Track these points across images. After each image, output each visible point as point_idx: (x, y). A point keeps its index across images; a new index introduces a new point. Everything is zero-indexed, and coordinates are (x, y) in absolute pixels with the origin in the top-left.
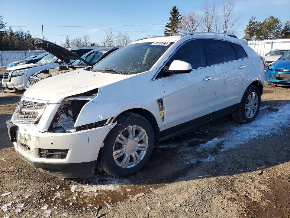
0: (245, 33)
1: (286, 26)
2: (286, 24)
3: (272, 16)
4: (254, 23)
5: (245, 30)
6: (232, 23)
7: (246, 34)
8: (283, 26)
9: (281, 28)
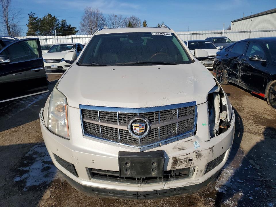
0: (28, 28)
1: (63, 24)
2: (62, 22)
3: (49, 14)
4: (35, 19)
5: (27, 25)
6: (12, 16)
7: (30, 28)
8: (60, 24)
9: (59, 25)
